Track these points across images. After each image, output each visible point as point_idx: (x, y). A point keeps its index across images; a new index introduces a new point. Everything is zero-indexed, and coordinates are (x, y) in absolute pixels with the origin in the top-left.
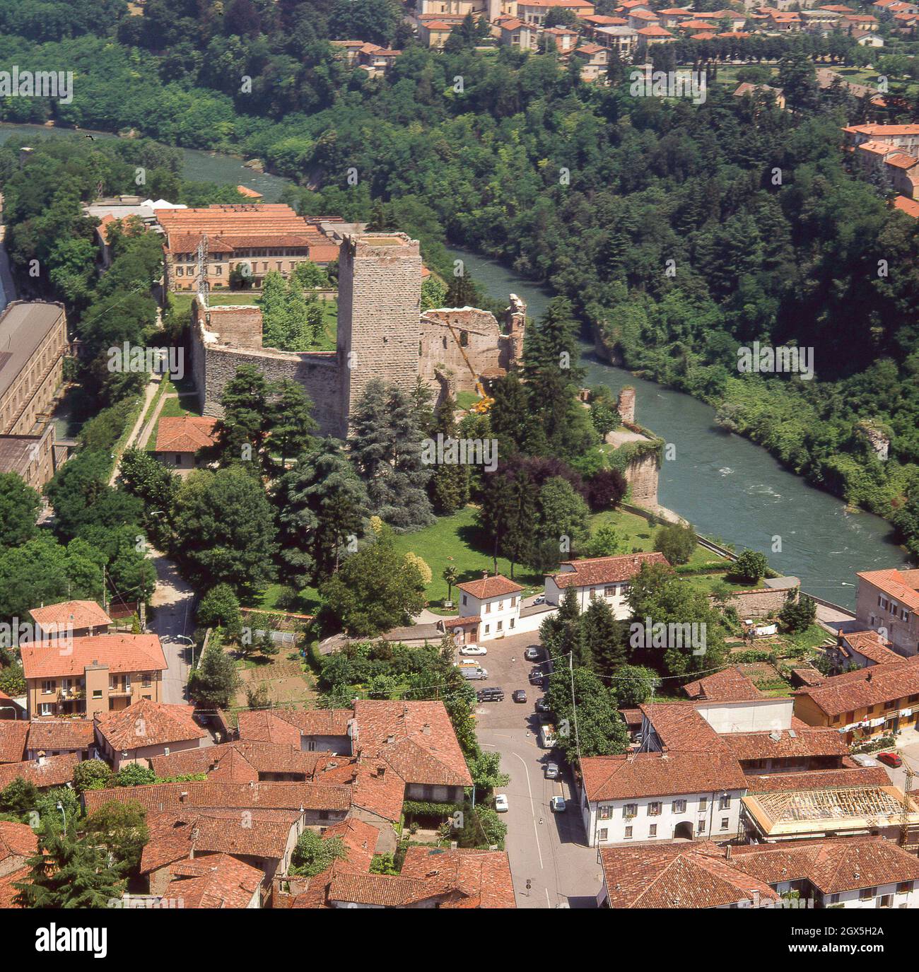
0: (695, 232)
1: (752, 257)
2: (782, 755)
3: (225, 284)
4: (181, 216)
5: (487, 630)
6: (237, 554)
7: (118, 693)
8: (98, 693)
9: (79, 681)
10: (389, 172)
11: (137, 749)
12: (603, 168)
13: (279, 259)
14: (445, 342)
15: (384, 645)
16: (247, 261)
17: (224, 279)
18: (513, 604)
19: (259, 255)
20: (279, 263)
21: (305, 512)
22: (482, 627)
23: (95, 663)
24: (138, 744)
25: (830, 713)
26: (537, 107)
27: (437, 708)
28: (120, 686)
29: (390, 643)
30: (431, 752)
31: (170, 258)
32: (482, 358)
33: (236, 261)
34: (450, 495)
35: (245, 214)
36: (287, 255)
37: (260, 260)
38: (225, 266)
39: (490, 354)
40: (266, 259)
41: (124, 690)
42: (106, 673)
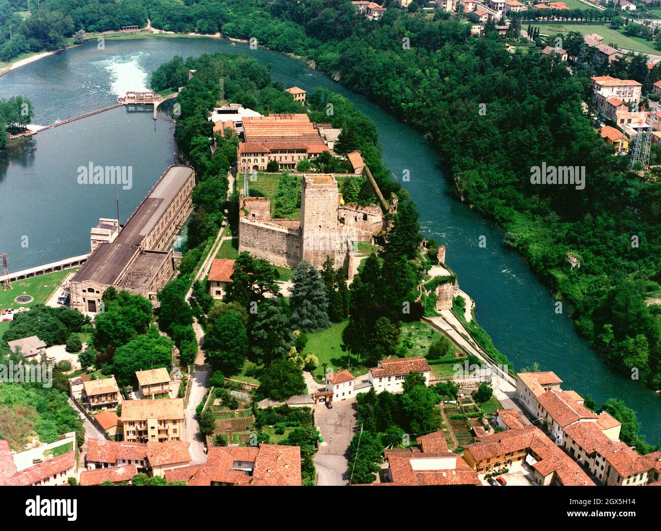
0: (509, 133)
1: (533, 151)
2: (447, 484)
3: (266, 168)
4: (254, 122)
5: (337, 396)
6: (225, 353)
7: (162, 427)
8: (153, 428)
9: (145, 422)
10: (373, 76)
11: (161, 465)
12: (474, 87)
13: (293, 155)
14: (356, 219)
15: (286, 406)
16: (278, 155)
17: (265, 165)
18: (350, 384)
19: (283, 153)
20: (293, 157)
21: (262, 331)
22: (334, 396)
23: (152, 415)
24: (161, 463)
25: (477, 459)
26: (448, 46)
27: (295, 451)
28: (163, 424)
29: (289, 406)
30: (286, 478)
31: (239, 155)
32: (374, 226)
33: (272, 156)
34: (338, 313)
35: (285, 121)
36: (297, 152)
37: (283, 155)
38: (266, 158)
39: (378, 225)
40: (286, 155)
41: (165, 426)
42: (157, 420)
